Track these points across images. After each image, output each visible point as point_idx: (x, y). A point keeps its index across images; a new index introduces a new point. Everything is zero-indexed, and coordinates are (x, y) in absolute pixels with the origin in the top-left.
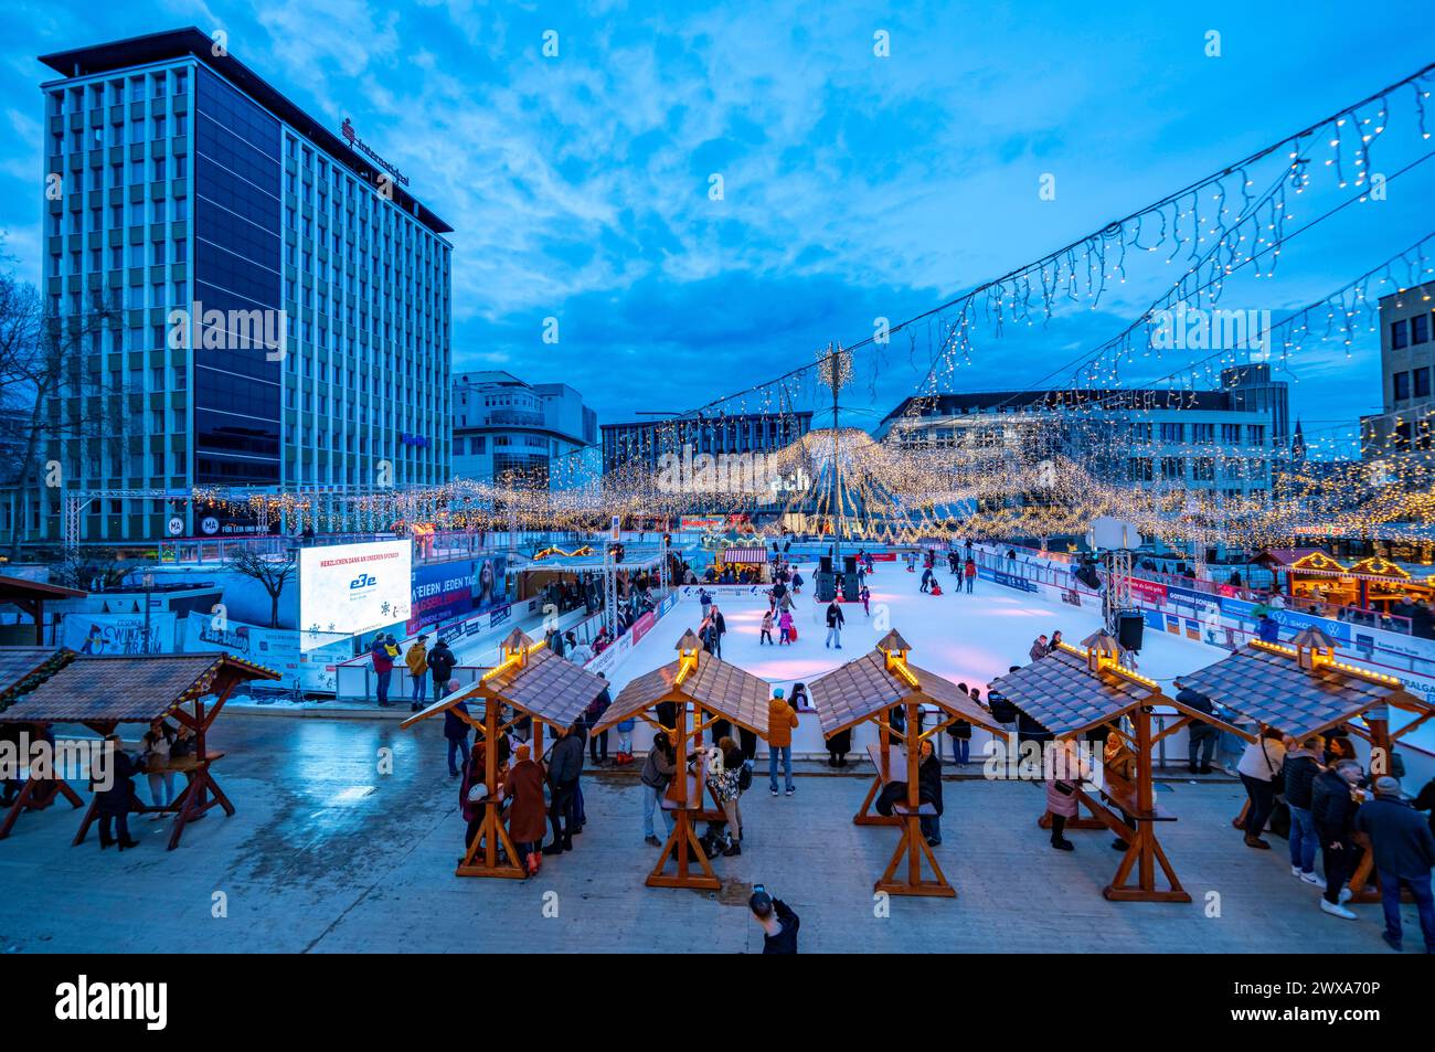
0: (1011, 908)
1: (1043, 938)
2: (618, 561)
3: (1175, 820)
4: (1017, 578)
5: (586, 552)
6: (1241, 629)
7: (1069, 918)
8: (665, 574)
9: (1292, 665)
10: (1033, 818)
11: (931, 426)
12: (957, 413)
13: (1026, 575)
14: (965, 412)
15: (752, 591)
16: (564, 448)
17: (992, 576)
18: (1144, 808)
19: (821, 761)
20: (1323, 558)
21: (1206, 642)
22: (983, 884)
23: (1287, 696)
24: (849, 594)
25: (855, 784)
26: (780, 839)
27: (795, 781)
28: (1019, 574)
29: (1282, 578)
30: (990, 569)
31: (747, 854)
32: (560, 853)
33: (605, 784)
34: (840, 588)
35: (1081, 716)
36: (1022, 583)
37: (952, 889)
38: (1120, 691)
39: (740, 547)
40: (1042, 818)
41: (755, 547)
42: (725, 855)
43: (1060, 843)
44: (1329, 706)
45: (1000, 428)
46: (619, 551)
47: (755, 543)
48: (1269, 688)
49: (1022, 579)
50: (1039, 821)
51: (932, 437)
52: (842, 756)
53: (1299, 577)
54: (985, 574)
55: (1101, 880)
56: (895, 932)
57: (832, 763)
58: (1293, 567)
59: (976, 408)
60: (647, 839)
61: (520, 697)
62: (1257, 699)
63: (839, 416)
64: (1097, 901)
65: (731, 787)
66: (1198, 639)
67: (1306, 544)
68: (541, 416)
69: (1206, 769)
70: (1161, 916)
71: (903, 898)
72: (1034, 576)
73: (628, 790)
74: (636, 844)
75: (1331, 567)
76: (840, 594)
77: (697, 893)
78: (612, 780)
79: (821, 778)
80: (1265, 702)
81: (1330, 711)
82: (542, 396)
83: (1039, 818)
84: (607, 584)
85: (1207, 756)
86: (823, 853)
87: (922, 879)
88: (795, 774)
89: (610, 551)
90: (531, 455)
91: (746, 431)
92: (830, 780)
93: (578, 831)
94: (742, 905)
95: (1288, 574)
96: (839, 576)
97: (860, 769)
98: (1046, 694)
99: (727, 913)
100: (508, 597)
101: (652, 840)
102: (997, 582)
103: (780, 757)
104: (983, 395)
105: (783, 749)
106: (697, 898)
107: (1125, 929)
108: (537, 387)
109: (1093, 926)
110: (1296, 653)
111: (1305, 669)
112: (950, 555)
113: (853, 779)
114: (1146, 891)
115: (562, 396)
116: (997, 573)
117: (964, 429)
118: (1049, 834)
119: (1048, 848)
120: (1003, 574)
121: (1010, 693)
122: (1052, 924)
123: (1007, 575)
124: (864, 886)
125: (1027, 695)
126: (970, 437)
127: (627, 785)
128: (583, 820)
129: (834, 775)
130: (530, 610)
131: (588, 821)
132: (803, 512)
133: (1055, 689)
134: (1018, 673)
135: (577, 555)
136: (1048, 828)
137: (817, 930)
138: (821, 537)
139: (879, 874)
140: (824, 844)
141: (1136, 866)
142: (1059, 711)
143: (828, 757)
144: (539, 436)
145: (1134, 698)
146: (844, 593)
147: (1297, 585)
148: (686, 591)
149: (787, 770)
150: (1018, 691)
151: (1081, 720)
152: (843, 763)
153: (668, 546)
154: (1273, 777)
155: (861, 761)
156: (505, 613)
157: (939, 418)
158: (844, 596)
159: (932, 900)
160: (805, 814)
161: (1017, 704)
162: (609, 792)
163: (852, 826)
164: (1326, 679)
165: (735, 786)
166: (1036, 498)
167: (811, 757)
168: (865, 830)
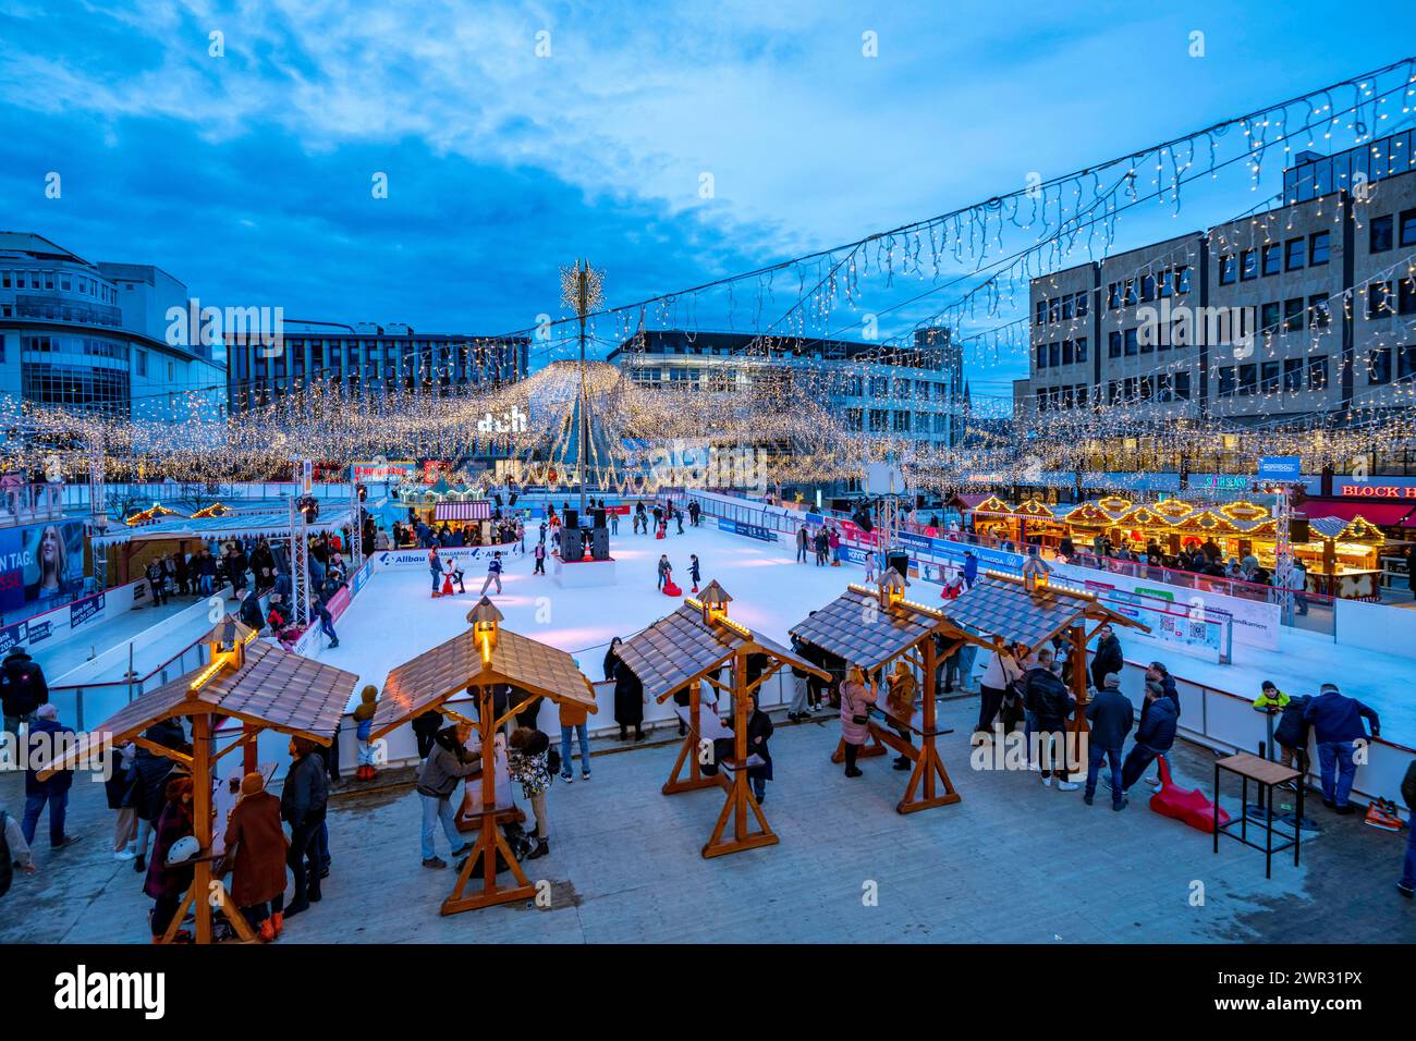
0: (828, 841)
1: (859, 859)
2: (310, 521)
3: (952, 731)
4: (757, 528)
5: (218, 512)
6: (950, 566)
7: (875, 837)
8: (357, 540)
9: (1020, 589)
10: (826, 756)
11: (665, 365)
12: (691, 353)
13: (766, 525)
14: (698, 352)
15: (474, 554)
16: (156, 363)
17: (733, 527)
18: (929, 725)
19: (611, 737)
20: (998, 502)
21: (924, 579)
22: (799, 825)
23: (1020, 614)
24: (597, 551)
25: (653, 754)
26: (588, 826)
27: (593, 763)
28: (759, 524)
29: (968, 519)
30: (731, 520)
31: (555, 852)
32: (307, 907)
33: (343, 810)
34: (587, 545)
35: (884, 649)
36: (762, 533)
37: (775, 836)
38: (911, 622)
39: (451, 501)
40: (834, 754)
41: (470, 501)
42: (530, 858)
43: (852, 772)
44: (1049, 620)
45: (732, 372)
46: (311, 508)
47: (471, 496)
48: (1007, 610)
49: (763, 529)
50: (832, 759)
51: (666, 376)
52: (638, 727)
53: (981, 518)
54: (725, 525)
55: (893, 798)
56: (733, 890)
57: (623, 736)
58: (977, 510)
59: (710, 349)
60: (425, 863)
61: (252, 707)
62: (1000, 619)
63: (589, 346)
64: (895, 818)
65: (541, 776)
66: (917, 577)
67: (981, 491)
68: (116, 311)
69: (949, 689)
70: (943, 818)
71: (730, 857)
72: (774, 526)
73: (377, 812)
74: (411, 872)
75: (1003, 509)
76: (588, 553)
77: (509, 907)
78: (351, 803)
79: (616, 755)
80: (1005, 622)
81: (1051, 623)
82: (115, 282)
83: (831, 755)
84: (293, 551)
85: (950, 678)
86: (639, 831)
87: (749, 832)
88: (592, 754)
89: (300, 508)
90: (96, 369)
91: (444, 355)
92: (626, 754)
93: (325, 875)
94: (566, 906)
95: (973, 515)
96: (587, 531)
97: (654, 738)
98: (848, 633)
99: (553, 919)
100: (88, 581)
101: (433, 863)
102: (737, 532)
103: (575, 738)
104: (716, 335)
105: (577, 727)
106: (511, 913)
107: (919, 836)
108: (103, 266)
109: (895, 839)
110: (1023, 579)
111: (1029, 591)
112: (690, 506)
113: (650, 750)
114: (930, 800)
115: (152, 283)
116: (738, 524)
117: (698, 370)
118: (843, 766)
119: (844, 780)
120: (742, 525)
121: (813, 636)
122: (864, 846)
123: (747, 526)
124: (691, 853)
125: (830, 635)
126: (704, 379)
127: (377, 806)
128: (326, 859)
129: (630, 749)
130: (135, 599)
131: (332, 858)
132: (518, 459)
133: (854, 627)
134: (816, 616)
135: (202, 516)
136: (842, 761)
137: (656, 910)
138: (553, 488)
139: (704, 839)
140: (639, 821)
141: (921, 783)
142: (863, 647)
143: (618, 731)
144: (111, 341)
145: (925, 627)
146: (592, 551)
147: (978, 525)
148: (382, 559)
149: (584, 749)
150: (820, 633)
151: (884, 653)
152: (640, 735)
153: (362, 500)
154: (1007, 686)
155: (654, 729)
156: (96, 603)
157: (673, 356)
158: (592, 555)
159: (758, 851)
160: (608, 795)
161: (823, 646)
162: (350, 820)
163: (662, 797)
164: (1045, 598)
165: (545, 773)
166: (780, 446)
167: (600, 734)
168: (676, 799)
